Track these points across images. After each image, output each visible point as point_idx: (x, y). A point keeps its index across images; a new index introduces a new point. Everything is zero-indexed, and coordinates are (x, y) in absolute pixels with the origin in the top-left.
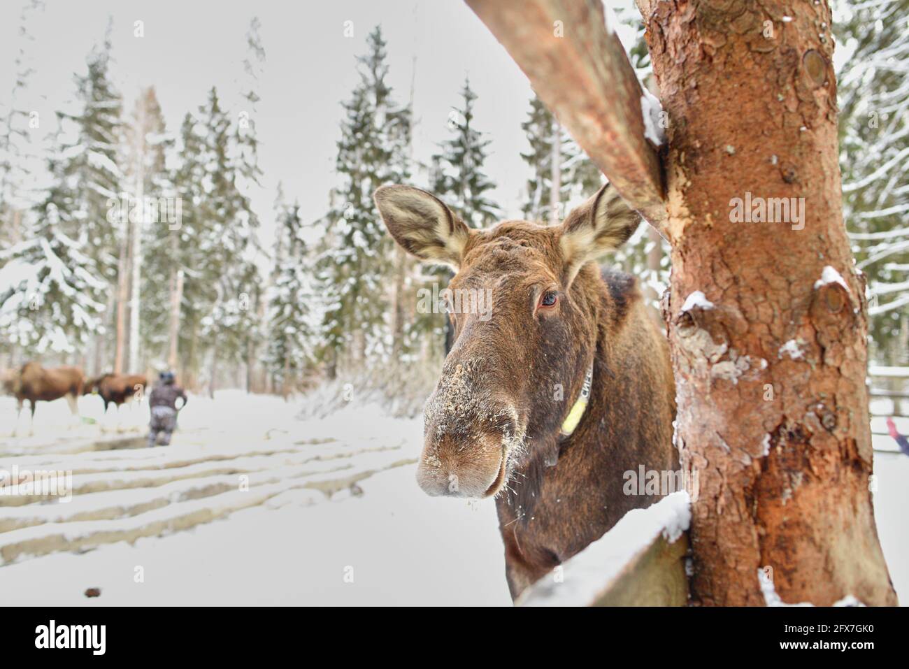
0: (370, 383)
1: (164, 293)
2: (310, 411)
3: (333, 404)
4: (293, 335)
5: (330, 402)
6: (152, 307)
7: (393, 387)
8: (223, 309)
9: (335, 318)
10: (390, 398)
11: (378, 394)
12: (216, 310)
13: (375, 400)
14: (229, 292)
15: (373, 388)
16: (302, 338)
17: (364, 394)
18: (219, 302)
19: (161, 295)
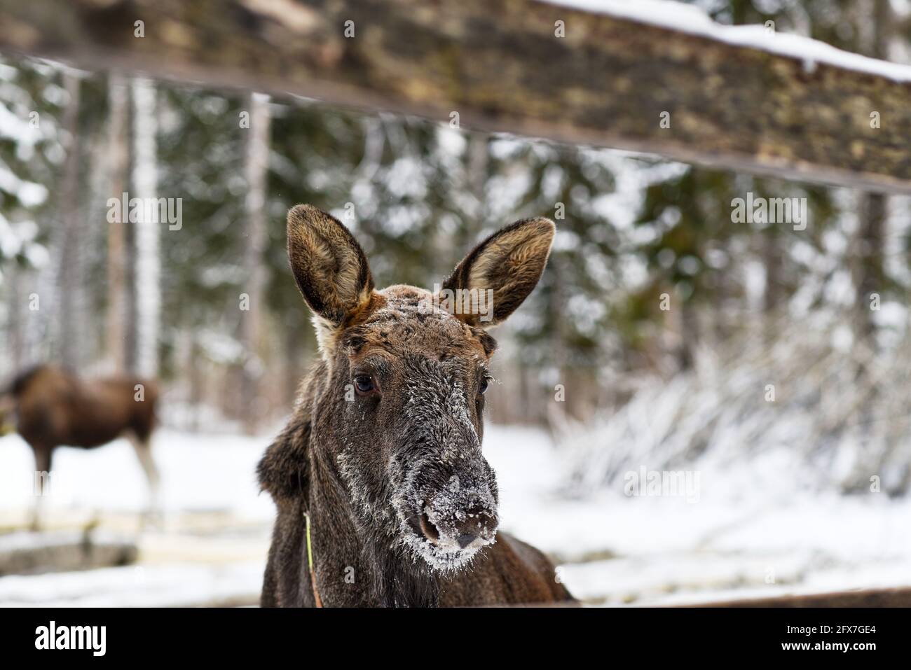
0: (771, 393)
1: (227, 147)
2: (595, 473)
3: (662, 457)
4: (571, 256)
5: (654, 449)
6: (197, 188)
7: (837, 404)
8: (380, 188)
9: (673, 203)
10: (832, 433)
11: (794, 426)
12: (362, 191)
13: (787, 443)
14: (396, 138)
15: (781, 406)
16: (597, 266)
17: (752, 424)
18: (370, 169)
19: (219, 153)
